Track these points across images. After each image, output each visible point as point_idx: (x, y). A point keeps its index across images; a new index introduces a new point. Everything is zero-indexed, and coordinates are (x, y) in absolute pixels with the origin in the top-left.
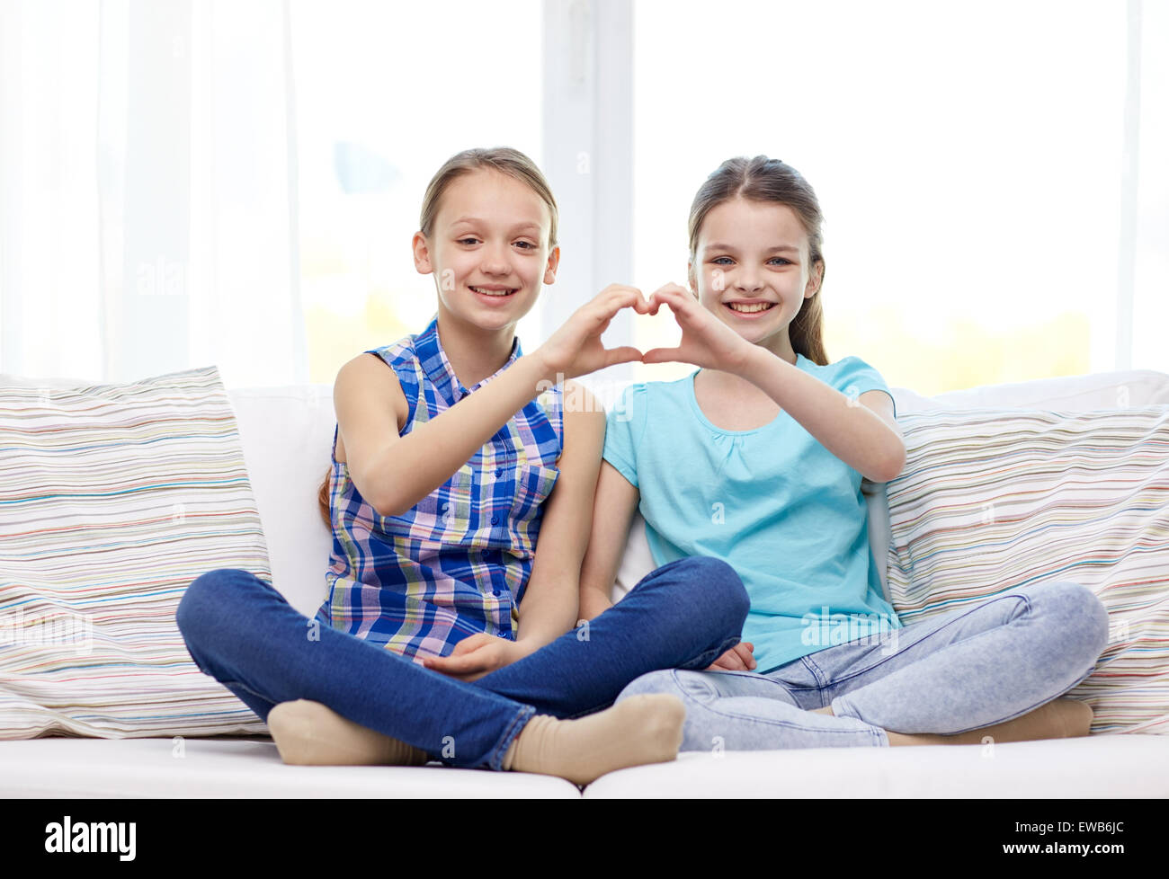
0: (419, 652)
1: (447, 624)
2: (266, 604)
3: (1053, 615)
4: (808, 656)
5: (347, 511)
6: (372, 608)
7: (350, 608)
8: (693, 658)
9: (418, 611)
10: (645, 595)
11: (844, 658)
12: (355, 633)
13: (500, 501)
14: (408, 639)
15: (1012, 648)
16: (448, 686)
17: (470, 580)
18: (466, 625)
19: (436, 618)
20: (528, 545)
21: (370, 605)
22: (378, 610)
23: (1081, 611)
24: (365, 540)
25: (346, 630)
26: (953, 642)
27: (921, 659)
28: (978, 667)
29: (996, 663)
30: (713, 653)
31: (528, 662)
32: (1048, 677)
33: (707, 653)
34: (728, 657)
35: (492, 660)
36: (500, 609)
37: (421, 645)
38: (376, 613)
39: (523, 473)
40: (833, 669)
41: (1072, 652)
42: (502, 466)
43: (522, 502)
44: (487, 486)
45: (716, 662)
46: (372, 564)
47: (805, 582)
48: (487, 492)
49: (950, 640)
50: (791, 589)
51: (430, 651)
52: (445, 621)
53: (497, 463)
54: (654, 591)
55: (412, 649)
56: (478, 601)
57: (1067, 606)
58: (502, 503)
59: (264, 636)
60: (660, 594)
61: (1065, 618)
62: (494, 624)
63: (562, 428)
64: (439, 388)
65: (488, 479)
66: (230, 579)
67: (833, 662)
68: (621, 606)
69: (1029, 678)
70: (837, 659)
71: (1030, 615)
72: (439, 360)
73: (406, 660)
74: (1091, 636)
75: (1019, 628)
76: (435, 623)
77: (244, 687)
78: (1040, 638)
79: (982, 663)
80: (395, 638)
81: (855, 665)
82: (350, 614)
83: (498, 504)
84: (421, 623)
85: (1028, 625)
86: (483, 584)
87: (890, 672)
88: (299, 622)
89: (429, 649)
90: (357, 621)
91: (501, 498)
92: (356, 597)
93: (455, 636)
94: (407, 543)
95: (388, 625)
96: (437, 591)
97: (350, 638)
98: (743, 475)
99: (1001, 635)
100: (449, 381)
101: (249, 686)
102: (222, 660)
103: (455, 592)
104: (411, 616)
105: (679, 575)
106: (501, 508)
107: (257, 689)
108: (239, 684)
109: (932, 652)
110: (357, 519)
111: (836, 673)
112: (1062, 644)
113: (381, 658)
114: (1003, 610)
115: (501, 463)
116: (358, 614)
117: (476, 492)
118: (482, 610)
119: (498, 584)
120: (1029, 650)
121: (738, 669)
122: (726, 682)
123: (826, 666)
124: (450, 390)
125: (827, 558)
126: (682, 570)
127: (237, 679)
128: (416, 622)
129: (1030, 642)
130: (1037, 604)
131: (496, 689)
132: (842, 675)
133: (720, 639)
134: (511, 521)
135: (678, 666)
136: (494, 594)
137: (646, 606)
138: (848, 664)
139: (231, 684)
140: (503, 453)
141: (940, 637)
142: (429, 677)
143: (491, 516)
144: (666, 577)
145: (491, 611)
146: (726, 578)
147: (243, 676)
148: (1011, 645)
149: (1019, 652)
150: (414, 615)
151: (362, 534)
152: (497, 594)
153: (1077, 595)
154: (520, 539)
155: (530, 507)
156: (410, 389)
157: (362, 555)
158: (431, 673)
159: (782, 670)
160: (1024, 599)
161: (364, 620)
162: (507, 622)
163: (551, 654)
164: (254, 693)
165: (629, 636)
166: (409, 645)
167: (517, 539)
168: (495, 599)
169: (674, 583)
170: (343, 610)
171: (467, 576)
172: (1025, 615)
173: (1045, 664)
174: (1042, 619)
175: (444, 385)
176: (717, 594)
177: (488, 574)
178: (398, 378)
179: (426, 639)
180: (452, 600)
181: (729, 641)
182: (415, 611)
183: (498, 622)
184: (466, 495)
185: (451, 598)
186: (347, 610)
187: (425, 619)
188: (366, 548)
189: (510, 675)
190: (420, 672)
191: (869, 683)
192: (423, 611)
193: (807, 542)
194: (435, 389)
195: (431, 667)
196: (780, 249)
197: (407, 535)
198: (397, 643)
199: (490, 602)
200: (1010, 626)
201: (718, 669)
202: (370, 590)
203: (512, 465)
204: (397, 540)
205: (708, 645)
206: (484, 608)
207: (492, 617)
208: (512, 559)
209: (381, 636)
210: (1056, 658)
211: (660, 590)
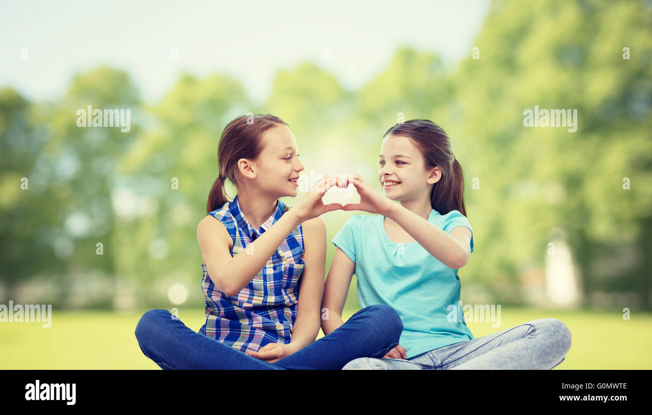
0: (247, 350)
1: (260, 337)
2: (176, 325)
3: (546, 333)
4: (430, 351)
5: (208, 289)
6: (225, 329)
7: (215, 329)
8: (377, 352)
9: (247, 330)
10: (354, 323)
11: (447, 353)
12: (218, 340)
13: (277, 283)
14: (242, 344)
15: (526, 349)
16: (261, 364)
17: (268, 317)
18: (270, 337)
19: (255, 334)
20: (293, 299)
21: (224, 328)
22: (228, 330)
23: (559, 332)
24: (218, 301)
25: (214, 339)
26: (499, 346)
27: (483, 353)
28: (510, 358)
29: (519, 356)
30: (386, 350)
31: (299, 354)
32: (544, 363)
33: (383, 350)
34: (392, 351)
35: (280, 353)
36: (285, 329)
37: (248, 347)
38: (227, 332)
39: (286, 268)
40: (442, 359)
41: (555, 351)
42: (276, 265)
43: (286, 281)
44: (270, 275)
45: (387, 354)
46: (223, 311)
47: (429, 316)
48: (270, 278)
49: (498, 344)
50: (422, 319)
51: (252, 350)
52: (259, 335)
53: (273, 263)
54: (358, 321)
55: (244, 348)
56: (273, 326)
57: (552, 329)
58: (278, 284)
59: (175, 340)
60: (361, 322)
61: (551, 335)
62: (282, 337)
63: (303, 239)
64: (243, 229)
65: (270, 271)
66: (160, 313)
67: (442, 355)
68: (342, 328)
69: (534, 363)
70: (444, 353)
71: (535, 334)
72: (240, 216)
73: (242, 353)
74: (564, 344)
75: (530, 340)
76: (255, 336)
77: (166, 365)
78: (540, 344)
79: (512, 356)
80: (236, 343)
81: (452, 356)
82: (215, 332)
83: (276, 284)
84: (248, 336)
85: (534, 338)
86: (274, 318)
87: (469, 360)
88: (192, 334)
89: (252, 348)
90: (218, 335)
91: (277, 281)
92: (218, 324)
93: (264, 343)
94: (237, 303)
95: (233, 337)
96: (254, 323)
97: (216, 342)
98: (401, 264)
99: (522, 343)
100: (247, 226)
101: (167, 364)
102: (156, 352)
103: (263, 323)
104: (244, 333)
105: (370, 313)
106: (278, 286)
107: (171, 365)
108: (163, 364)
109: (488, 350)
110: (213, 292)
111: (443, 360)
112: (550, 347)
113: (230, 351)
114: (522, 331)
115: (275, 263)
116: (219, 332)
117: (265, 277)
118: (276, 330)
119: (282, 319)
120: (535, 350)
121: (398, 358)
122: (391, 363)
123: (439, 357)
124: (248, 230)
125: (440, 306)
126: (372, 311)
127: (162, 360)
128: (246, 336)
129: (535, 346)
130: (538, 329)
131: (283, 366)
132: (446, 361)
133: (389, 343)
134: (283, 291)
135: (369, 356)
136: (280, 322)
137: (355, 328)
138: (449, 356)
139: (160, 363)
140: (276, 258)
141: (492, 343)
142: (252, 360)
143: (274, 291)
144: (364, 314)
145: (280, 330)
146: (392, 314)
147: (166, 360)
148: (526, 347)
149: (529, 351)
150: (245, 332)
151: (216, 298)
152: (281, 322)
153: (557, 324)
154: (289, 298)
155: (291, 282)
156: (232, 232)
157: (218, 307)
158: (253, 359)
159: (418, 358)
160: (532, 326)
161: (222, 335)
162: (288, 335)
163: (310, 350)
164: (170, 368)
165: (346, 342)
166: (243, 346)
167: (288, 298)
168: (281, 325)
169: (367, 317)
170: (211, 330)
171: (266, 316)
172: (532, 334)
173: (542, 356)
174: (540, 336)
175: (245, 228)
176: (387, 322)
177: (276, 314)
178: (226, 228)
179: (250, 344)
180: (262, 327)
181: (393, 344)
182: (245, 330)
183: (284, 336)
184: (261, 279)
185: (261, 325)
186: (214, 330)
187: (250, 334)
188: (219, 304)
189: (290, 360)
190: (248, 358)
191: (459, 365)
192: (250, 331)
193: (430, 298)
194: (241, 230)
195: (253, 356)
196: (399, 156)
197: (237, 300)
198: (237, 345)
199: (280, 327)
200: (526, 338)
201: (389, 358)
202: (224, 320)
203: (280, 263)
204: (232, 302)
205: (383, 347)
206: (277, 329)
207: (281, 333)
208: (286, 306)
209: (230, 343)
210: (547, 354)
211: (361, 320)
